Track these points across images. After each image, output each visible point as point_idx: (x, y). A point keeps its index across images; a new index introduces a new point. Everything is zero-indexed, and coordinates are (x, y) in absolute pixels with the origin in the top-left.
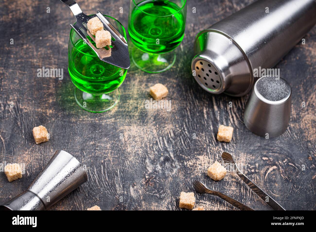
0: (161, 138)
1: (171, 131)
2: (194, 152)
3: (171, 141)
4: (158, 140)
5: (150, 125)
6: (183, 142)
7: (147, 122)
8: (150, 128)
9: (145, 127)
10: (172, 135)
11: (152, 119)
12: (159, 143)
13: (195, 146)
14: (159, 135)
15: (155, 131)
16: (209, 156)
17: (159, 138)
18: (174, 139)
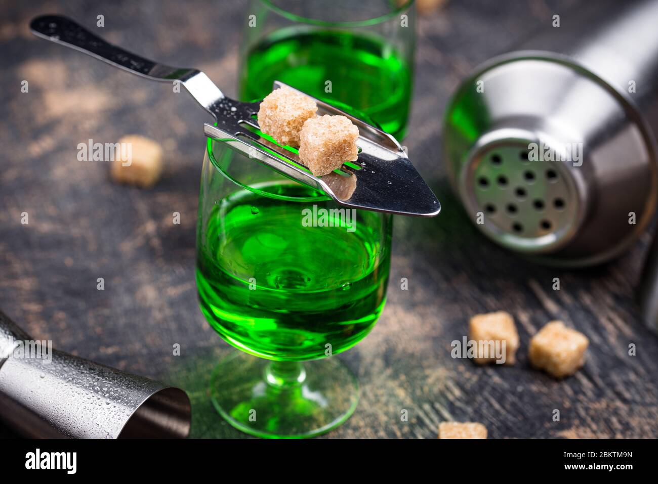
0: (427, 407)
1: (450, 384)
2: (542, 424)
3: (460, 409)
4: (421, 414)
5: (378, 380)
6: (497, 406)
7: (367, 374)
8: (383, 386)
9: (368, 388)
10: (457, 392)
11: (379, 363)
12: (427, 421)
13: (538, 407)
14: (419, 401)
15: (401, 393)
16: (589, 426)
17: (421, 407)
18: (468, 403)
